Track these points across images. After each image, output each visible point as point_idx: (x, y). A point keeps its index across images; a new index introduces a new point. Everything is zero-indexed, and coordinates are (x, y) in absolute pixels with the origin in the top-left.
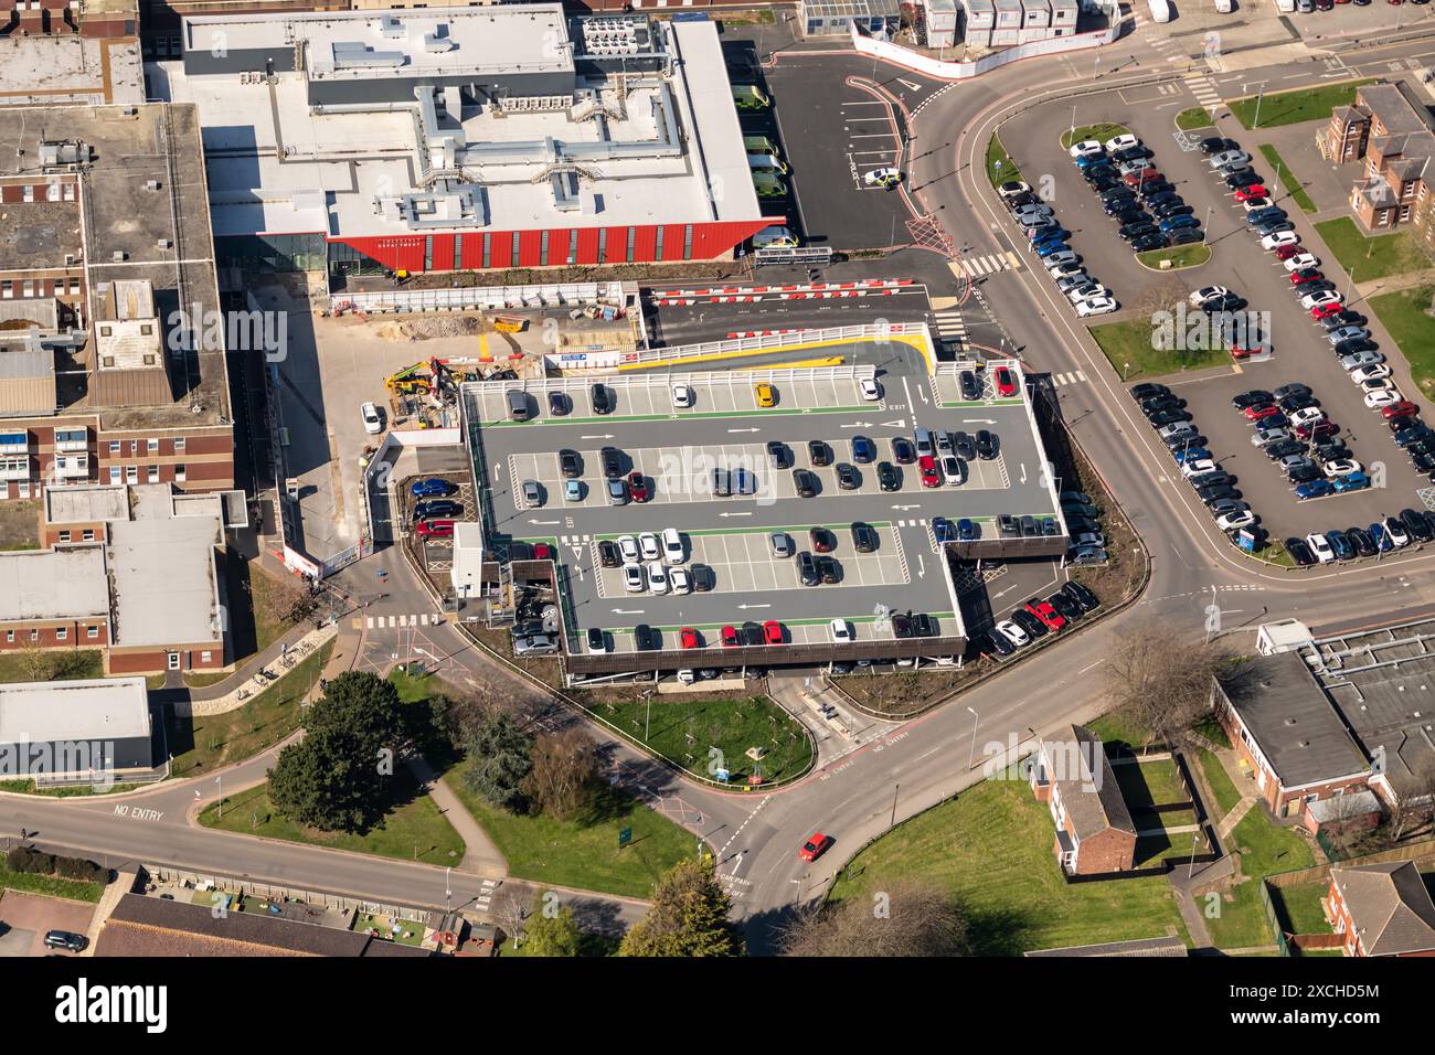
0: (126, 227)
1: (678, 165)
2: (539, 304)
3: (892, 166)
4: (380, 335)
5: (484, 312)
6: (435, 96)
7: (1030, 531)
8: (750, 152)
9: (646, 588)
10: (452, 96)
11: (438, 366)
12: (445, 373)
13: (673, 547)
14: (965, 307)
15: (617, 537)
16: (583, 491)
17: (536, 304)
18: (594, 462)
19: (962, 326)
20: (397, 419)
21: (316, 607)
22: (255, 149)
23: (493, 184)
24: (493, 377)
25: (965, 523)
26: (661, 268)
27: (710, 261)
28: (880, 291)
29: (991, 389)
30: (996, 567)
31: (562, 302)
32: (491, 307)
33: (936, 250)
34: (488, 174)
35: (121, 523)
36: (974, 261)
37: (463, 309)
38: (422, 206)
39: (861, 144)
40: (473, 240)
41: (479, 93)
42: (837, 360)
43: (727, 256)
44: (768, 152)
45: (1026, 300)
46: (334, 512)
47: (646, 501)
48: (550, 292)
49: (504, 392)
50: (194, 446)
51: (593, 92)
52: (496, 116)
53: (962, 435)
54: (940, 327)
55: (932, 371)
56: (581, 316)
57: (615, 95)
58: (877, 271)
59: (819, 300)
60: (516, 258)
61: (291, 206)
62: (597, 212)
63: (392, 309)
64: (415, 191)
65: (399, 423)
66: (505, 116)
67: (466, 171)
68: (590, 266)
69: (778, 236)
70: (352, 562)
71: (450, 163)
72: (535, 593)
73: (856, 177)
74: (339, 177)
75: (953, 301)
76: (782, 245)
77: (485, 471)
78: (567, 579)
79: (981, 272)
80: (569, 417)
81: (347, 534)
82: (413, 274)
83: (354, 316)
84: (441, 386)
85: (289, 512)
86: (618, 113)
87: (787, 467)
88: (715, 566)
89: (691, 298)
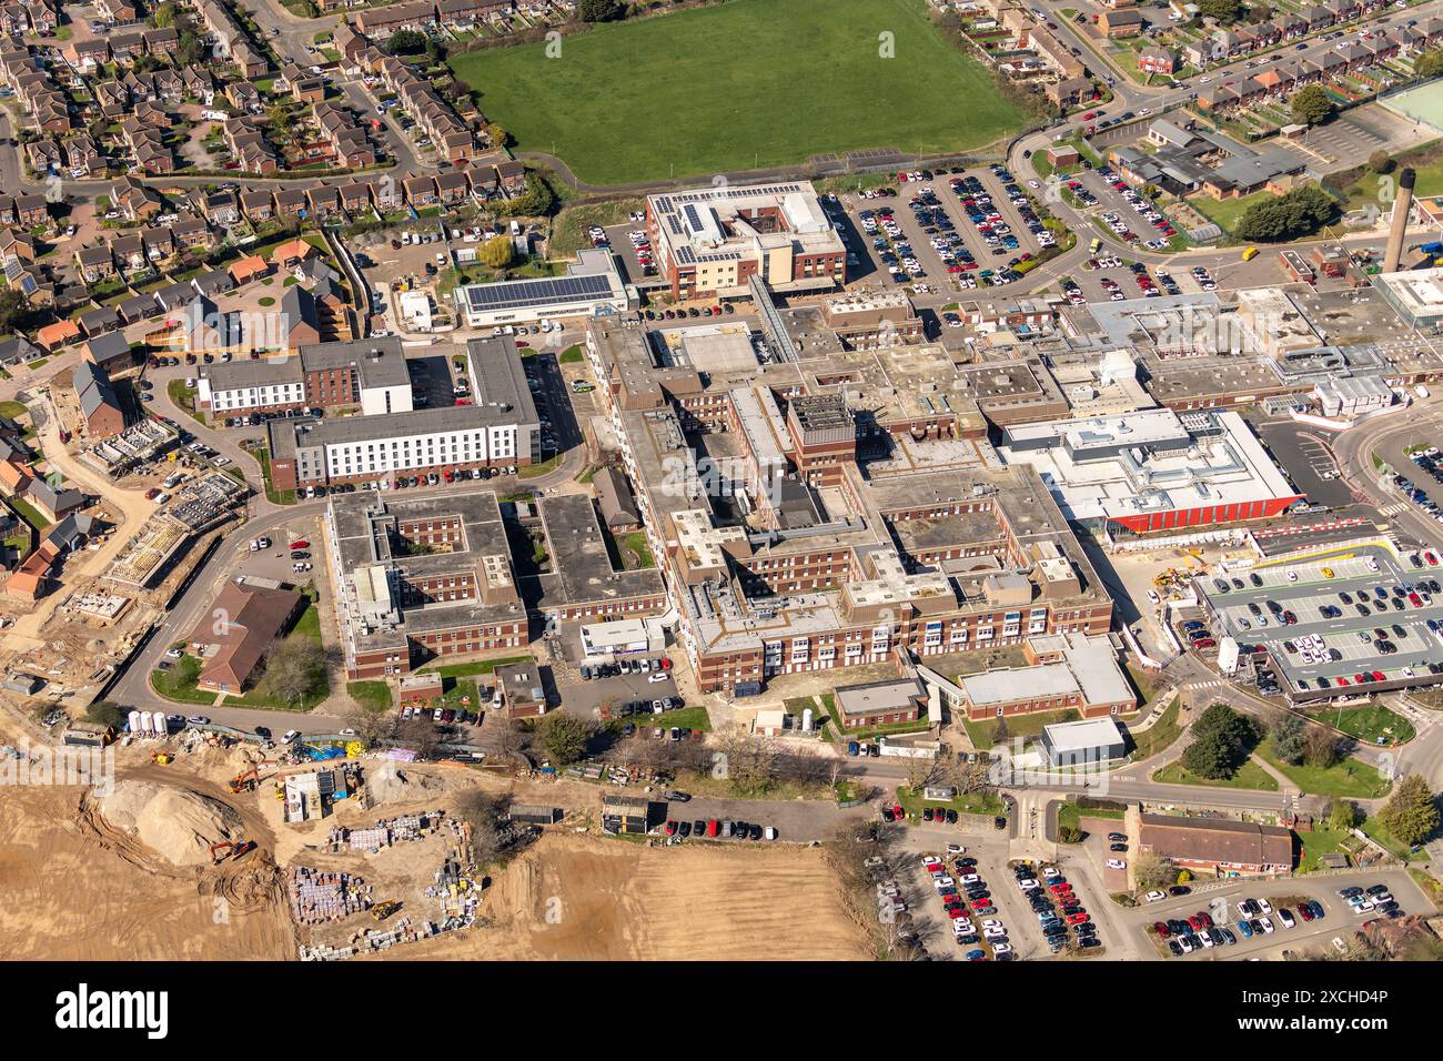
0: (1025, 519)
1: (1246, 476)
2: (1205, 541)
3: (1334, 470)
4: (1140, 560)
5: (1182, 547)
6: (1129, 452)
8: (1277, 467)
9: (1313, 661)
10: (1137, 452)
11: (1172, 572)
12: (1176, 575)
14: (1393, 529)
15: (1291, 640)
16: (1265, 621)
17: (1203, 541)
18: (1263, 607)
20: (1164, 596)
21: (1165, 681)
22: (1055, 482)
23: (1168, 490)
24: (1199, 575)
27: (1274, 517)
28: (1353, 524)
29: (1426, 563)
31: (1215, 540)
32: (1184, 544)
33: (1369, 505)
34: (1164, 486)
35: (1067, 649)
36: (1388, 508)
37: (1172, 546)
38: (1141, 502)
39: (1315, 461)
40: (1168, 515)
41: (1149, 449)
42: (1355, 555)
44: (1280, 467)
45: (1419, 523)
46: (1155, 639)
47: (1296, 623)
48: (1206, 536)
49: (1210, 580)
50: (1095, 614)
51: (1195, 446)
53: (1422, 583)
55: (1397, 556)
56: (1226, 545)
57: (1206, 447)
58: (1348, 516)
59: (1327, 531)
60: (1189, 522)
61: (1083, 506)
62: (1220, 498)
63: (1140, 549)
64: (1135, 495)
65: (1166, 598)
66: (1161, 459)
67: (1155, 485)
69: (1301, 503)
70: (1172, 660)
71: (1146, 482)
73: (1320, 475)
74: (1098, 492)
75: (1387, 526)
76: (1303, 507)
78: (1276, 660)
79: (1394, 513)
80: (1245, 589)
81: (1166, 648)
82: (1144, 532)
83: (1126, 553)
84: (1178, 580)
86: (1209, 455)
87: (1351, 603)
88: (1340, 649)
89: (1271, 534)
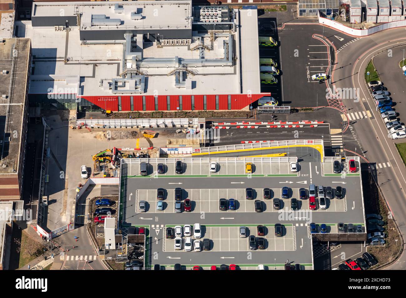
1: (231, 70)
2: (164, 126)
3: (324, 73)
4: (95, 137)
5: (141, 129)
6: (132, 38)
7: (351, 230)
8: (261, 65)
9: (182, 248)
10: (139, 38)
11: (117, 151)
12: (119, 154)
13: (197, 231)
14: (345, 133)
15: (174, 226)
16: (164, 206)
17: (162, 126)
18: (171, 194)
19: (342, 142)
20: (95, 173)
21: (46, 251)
22: (56, 58)
23: (151, 75)
24: (139, 157)
25: (324, 226)
26: (218, 113)
27: (239, 110)
28: (309, 125)
29: (347, 169)
30: (336, 245)
31: (174, 126)
32: (144, 127)
33: (337, 109)
34: (150, 71)
36: (352, 114)
37: (132, 127)
38: (120, 84)
39: (313, 63)
40: (138, 99)
41: (151, 37)
42: (283, 154)
43: (247, 109)
44: (272, 65)
45: (371, 131)
46: (62, 211)
47: (190, 211)
48: (168, 121)
49: (139, 163)
51: (200, 38)
52: (158, 47)
53: (329, 188)
54: (332, 142)
55: (322, 161)
56: (181, 132)
57: (209, 39)
58: (310, 117)
59: (283, 129)
60: (157, 107)
61: (65, 82)
62: (192, 88)
63: (102, 127)
64: (119, 77)
65: (96, 175)
66: (162, 47)
67: (141, 70)
68: (188, 111)
69: (269, 101)
70: (65, 232)
71: (134, 66)
72: (138, 248)
73: (308, 77)
74: (87, 71)
75: (340, 131)
76: (270, 105)
77: (126, 196)
78: (151, 243)
79: (354, 119)
80: (165, 174)
81: (65, 220)
82: (114, 112)
83: (86, 129)
84: (117, 160)
85: (43, 211)
86: (210, 47)
87: (253, 199)
88: (214, 240)
89: (228, 126)
